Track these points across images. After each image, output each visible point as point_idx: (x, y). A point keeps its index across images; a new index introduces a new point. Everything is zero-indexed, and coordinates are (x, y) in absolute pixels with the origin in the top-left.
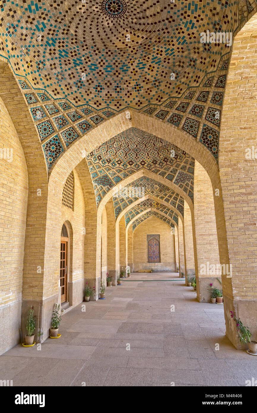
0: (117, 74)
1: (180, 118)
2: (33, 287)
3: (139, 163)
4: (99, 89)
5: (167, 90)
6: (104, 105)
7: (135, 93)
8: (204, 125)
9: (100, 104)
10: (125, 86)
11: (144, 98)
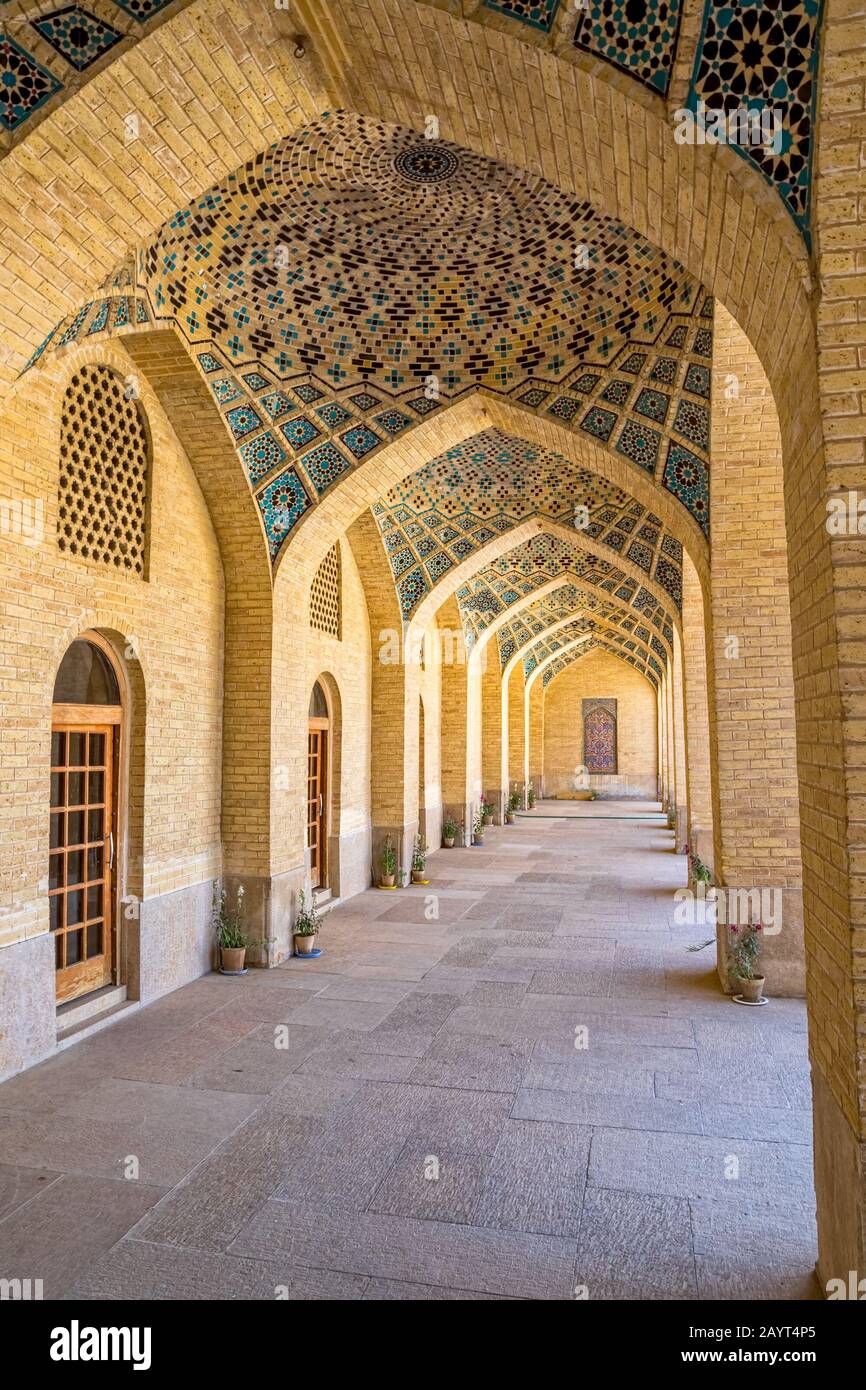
0: (517, 463)
1: (623, 540)
2: (387, 806)
3: (557, 561)
4: (486, 484)
5: (602, 491)
6: (494, 510)
7: (547, 490)
8: (660, 557)
9: (488, 509)
10: (531, 478)
11: (563, 497)
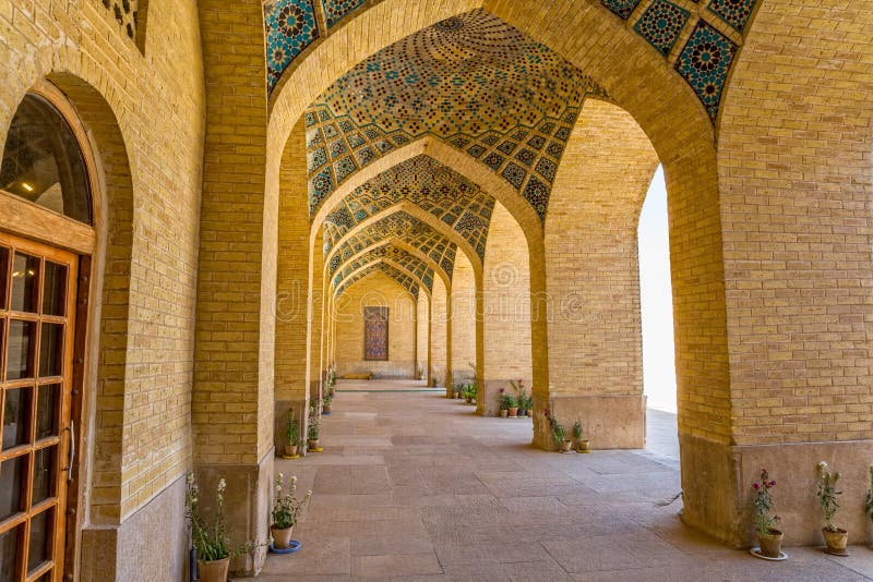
1: (500, 161)
2: (290, 382)
3: (398, 190)
4: (391, 102)
5: (487, 119)
6: (395, 126)
7: (440, 114)
8: (532, 177)
9: (390, 124)
10: (429, 102)
11: (452, 122)
